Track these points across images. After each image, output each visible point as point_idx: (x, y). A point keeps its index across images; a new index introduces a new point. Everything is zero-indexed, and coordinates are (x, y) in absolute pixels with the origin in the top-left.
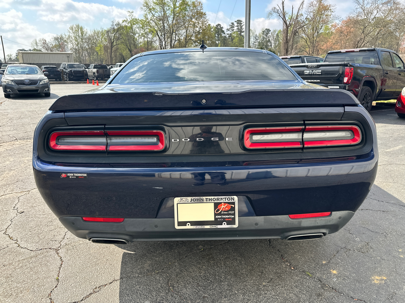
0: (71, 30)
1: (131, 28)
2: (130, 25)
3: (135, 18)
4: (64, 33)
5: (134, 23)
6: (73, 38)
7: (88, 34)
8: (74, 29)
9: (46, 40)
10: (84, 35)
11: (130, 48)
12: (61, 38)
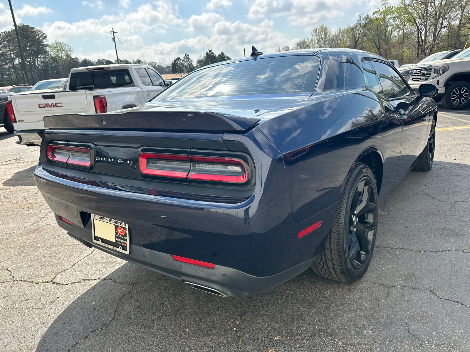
0: (314, 32)
1: (384, 20)
2: (382, 16)
3: (390, 7)
4: (307, 37)
5: (388, 12)
6: (316, 41)
7: (332, 35)
8: (318, 31)
9: (289, 47)
10: (327, 36)
11: (378, 46)
12: (303, 43)
